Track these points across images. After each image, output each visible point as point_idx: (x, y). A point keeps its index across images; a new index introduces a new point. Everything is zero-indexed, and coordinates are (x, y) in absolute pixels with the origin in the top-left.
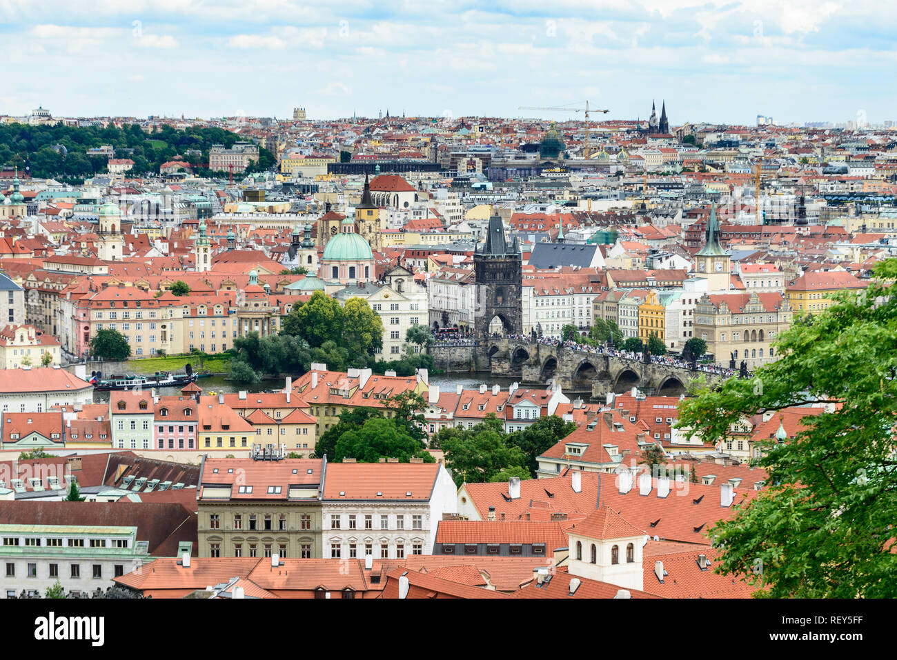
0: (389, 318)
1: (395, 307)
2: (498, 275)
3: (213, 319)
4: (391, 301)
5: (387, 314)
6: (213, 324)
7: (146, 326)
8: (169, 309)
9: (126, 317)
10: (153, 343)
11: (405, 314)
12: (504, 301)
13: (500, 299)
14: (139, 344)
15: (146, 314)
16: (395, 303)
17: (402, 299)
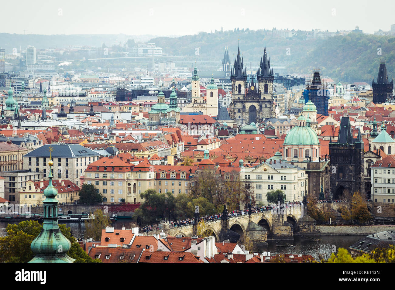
0: (267, 185)
1: (271, 178)
2: (340, 158)
3: (180, 181)
4: (268, 173)
5: (265, 182)
6: (180, 185)
7: (117, 183)
8: (138, 173)
9: (105, 177)
10: (120, 195)
11: (277, 183)
12: (344, 176)
13: (341, 175)
14: (112, 195)
15: (116, 176)
16: (271, 175)
17: (275, 172)
